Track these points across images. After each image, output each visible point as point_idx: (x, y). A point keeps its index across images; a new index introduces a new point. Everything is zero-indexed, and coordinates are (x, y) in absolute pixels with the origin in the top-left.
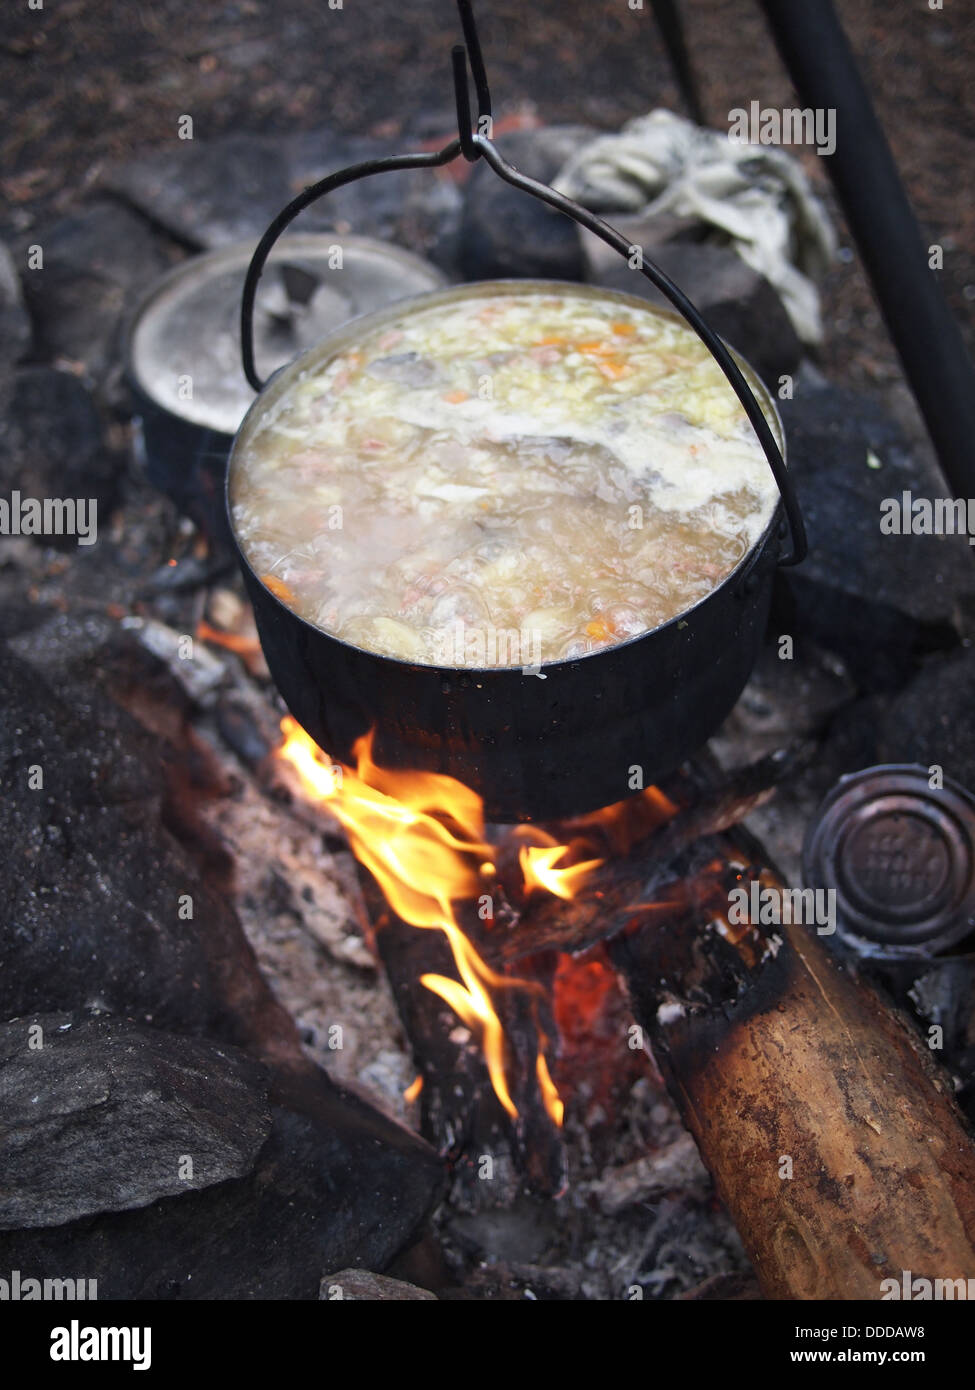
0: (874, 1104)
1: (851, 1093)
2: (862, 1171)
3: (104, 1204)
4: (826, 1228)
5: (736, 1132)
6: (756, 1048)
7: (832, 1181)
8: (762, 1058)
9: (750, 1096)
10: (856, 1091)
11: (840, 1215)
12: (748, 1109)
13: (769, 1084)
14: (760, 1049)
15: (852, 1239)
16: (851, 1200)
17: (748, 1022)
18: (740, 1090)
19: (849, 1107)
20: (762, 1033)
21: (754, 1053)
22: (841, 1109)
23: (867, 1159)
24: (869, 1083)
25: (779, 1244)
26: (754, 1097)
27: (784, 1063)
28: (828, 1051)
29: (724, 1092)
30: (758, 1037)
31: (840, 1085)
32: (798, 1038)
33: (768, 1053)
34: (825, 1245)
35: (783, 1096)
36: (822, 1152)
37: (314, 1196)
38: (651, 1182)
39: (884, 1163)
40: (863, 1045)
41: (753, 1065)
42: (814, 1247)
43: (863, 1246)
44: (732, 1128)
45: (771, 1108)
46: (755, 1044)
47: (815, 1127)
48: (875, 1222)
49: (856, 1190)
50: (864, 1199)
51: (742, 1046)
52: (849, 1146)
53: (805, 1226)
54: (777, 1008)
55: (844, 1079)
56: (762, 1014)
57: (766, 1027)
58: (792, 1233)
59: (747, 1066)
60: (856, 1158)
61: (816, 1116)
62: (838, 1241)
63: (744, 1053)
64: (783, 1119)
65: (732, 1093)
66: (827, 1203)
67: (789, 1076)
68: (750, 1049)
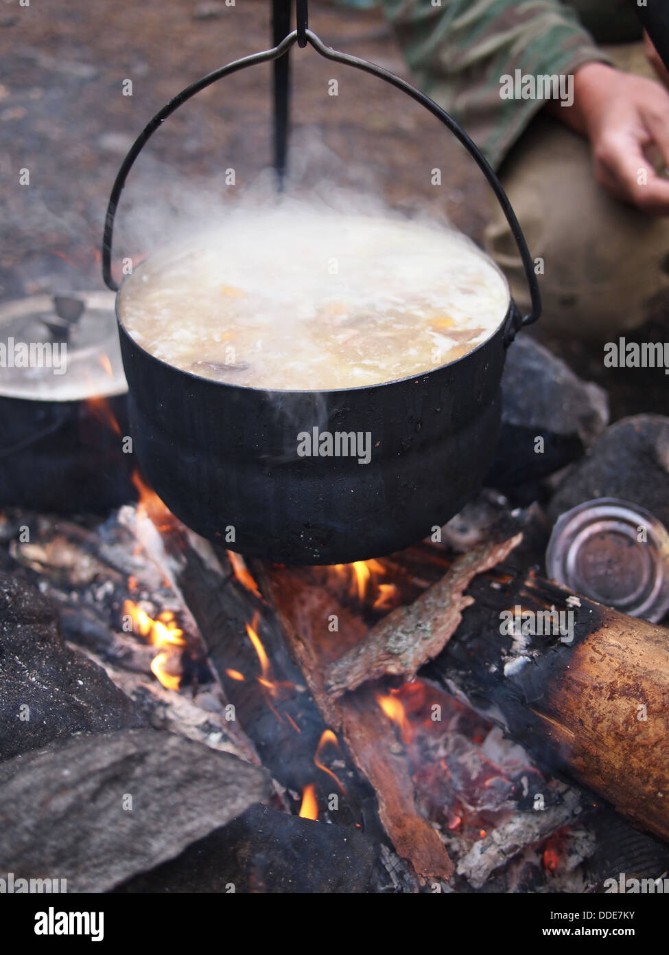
3: (138, 865)
5: (610, 712)
6: (600, 653)
8: (608, 658)
9: (611, 683)
12: (613, 692)
13: (622, 670)
14: (603, 653)
17: (585, 641)
18: (600, 684)
20: (599, 643)
21: (600, 657)
26: (614, 683)
27: (627, 654)
28: (653, 640)
29: (587, 691)
30: (598, 647)
32: (627, 638)
33: (610, 652)
35: (638, 672)
37: (286, 865)
38: (506, 845)
41: (603, 665)
44: (604, 712)
45: (631, 683)
46: (598, 652)
51: (588, 657)
54: (603, 626)
56: (593, 633)
57: (601, 639)
59: (598, 667)
63: (592, 660)
64: (645, 685)
65: (595, 688)
67: (635, 660)
68: (597, 656)
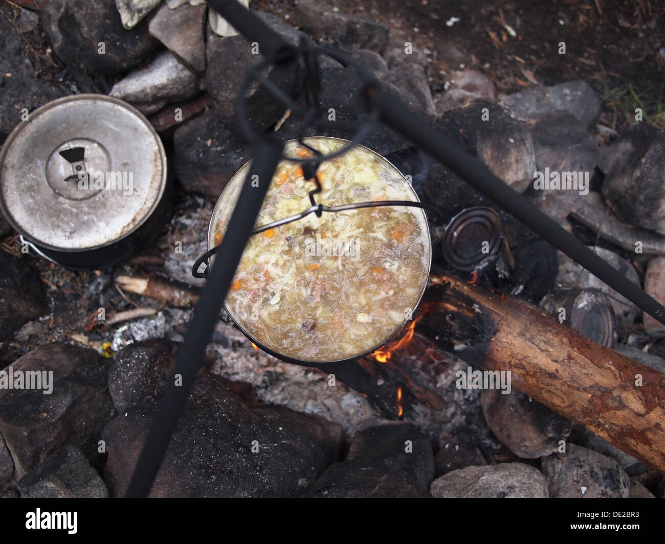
0: (544, 342)
1: (537, 344)
2: (557, 366)
4: (559, 386)
7: (552, 374)
8: (504, 349)
10: (537, 342)
11: (561, 381)
12: (511, 365)
13: (512, 356)
14: (502, 347)
15: (569, 386)
16: (561, 376)
19: (540, 349)
20: (499, 342)
21: (501, 349)
22: (538, 350)
23: (556, 361)
24: (538, 337)
25: (545, 395)
26: (510, 362)
27: (512, 347)
28: (522, 334)
29: (499, 364)
30: (499, 344)
31: (532, 343)
32: (510, 337)
33: (505, 347)
34: (561, 391)
35: (520, 357)
36: (543, 367)
39: (561, 359)
40: (526, 325)
41: (503, 352)
42: (559, 393)
43: (573, 386)
45: (518, 362)
47: (535, 361)
48: (572, 378)
49: (560, 372)
50: (564, 373)
51: (495, 349)
52: (549, 360)
53: (552, 389)
54: (497, 331)
55: (531, 340)
57: (499, 339)
58: (549, 391)
59: (501, 353)
60: (553, 363)
61: (533, 358)
62: (565, 388)
63: (497, 350)
64: (524, 363)
66: (555, 380)
67: (516, 350)
68: (499, 348)
